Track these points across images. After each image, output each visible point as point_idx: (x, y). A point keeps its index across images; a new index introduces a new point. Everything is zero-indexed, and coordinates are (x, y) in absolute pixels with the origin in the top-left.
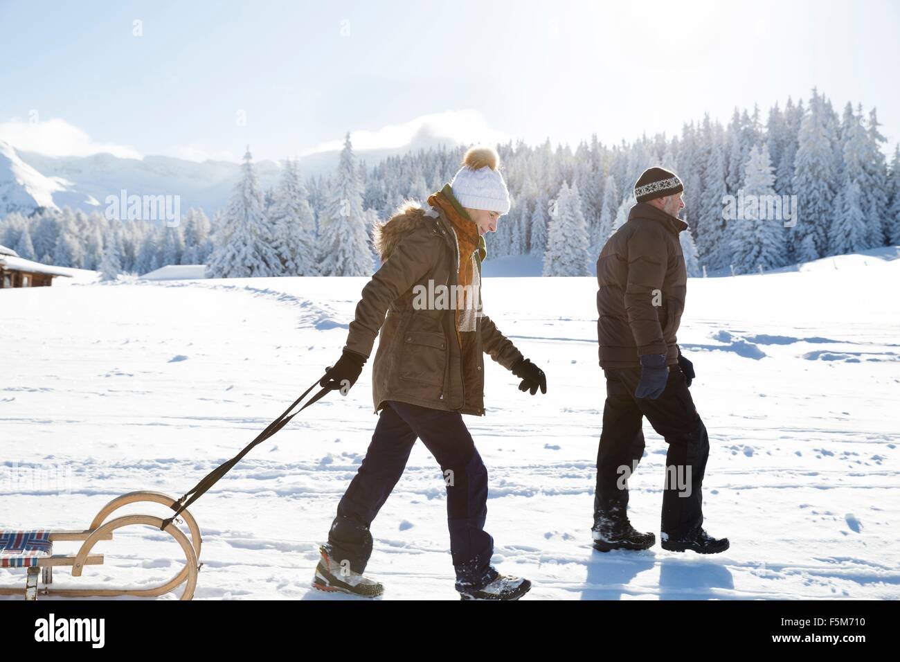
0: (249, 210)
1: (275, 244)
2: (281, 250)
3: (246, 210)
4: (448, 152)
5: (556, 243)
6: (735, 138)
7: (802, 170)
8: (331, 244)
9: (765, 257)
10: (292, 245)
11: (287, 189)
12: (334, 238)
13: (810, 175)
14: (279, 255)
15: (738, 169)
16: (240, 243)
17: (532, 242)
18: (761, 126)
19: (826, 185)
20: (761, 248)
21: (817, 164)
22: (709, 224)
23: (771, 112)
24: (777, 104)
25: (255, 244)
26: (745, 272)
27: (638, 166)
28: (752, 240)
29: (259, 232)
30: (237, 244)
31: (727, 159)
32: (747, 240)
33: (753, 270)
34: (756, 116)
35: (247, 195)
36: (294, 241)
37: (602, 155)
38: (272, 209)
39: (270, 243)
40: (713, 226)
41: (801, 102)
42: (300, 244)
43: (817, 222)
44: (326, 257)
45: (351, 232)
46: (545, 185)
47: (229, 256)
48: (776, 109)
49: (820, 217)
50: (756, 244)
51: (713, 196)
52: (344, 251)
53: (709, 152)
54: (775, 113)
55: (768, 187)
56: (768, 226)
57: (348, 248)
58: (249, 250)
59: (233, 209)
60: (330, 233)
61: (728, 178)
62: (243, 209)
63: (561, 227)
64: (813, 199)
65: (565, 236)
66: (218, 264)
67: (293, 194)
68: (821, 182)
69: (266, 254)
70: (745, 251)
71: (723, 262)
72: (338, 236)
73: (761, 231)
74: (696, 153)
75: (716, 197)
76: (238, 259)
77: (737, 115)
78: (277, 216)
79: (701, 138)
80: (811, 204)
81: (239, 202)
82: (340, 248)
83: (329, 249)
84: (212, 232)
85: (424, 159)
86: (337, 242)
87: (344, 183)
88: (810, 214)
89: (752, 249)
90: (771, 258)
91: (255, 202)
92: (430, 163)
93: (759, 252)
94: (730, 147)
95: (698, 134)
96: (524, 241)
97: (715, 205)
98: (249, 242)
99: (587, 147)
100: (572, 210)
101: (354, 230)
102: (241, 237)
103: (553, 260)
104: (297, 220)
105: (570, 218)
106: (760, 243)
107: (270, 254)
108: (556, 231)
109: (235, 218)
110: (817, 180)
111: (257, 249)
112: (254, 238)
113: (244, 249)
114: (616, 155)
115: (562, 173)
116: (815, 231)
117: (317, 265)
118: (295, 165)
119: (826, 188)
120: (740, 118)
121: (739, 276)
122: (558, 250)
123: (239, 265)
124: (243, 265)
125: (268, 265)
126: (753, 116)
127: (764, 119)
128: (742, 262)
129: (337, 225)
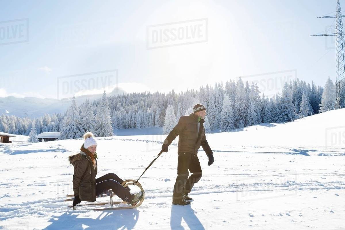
0: (75, 114)
1: (82, 125)
2: (85, 127)
3: (73, 114)
4: (126, 95)
5: (167, 123)
6: (217, 92)
7: (238, 101)
8: (100, 125)
9: (230, 126)
10: (88, 125)
11: (86, 108)
12: (101, 123)
13: (240, 102)
14: (84, 128)
15: (218, 100)
16: (72, 125)
17: (155, 123)
18: (223, 88)
19: (244, 105)
20: (228, 124)
21: (242, 99)
22: (211, 117)
23: (226, 84)
24: (228, 81)
25: (76, 125)
26: (224, 131)
27: (187, 99)
28: (226, 121)
29: (78, 121)
30: (71, 125)
31: (215, 97)
32: (224, 121)
33: (226, 130)
34: (222, 85)
35: (74, 110)
36: (88, 124)
37: (175, 96)
38: (81, 114)
39: (81, 125)
40: (212, 117)
41: (234, 81)
42: (91, 125)
43: (243, 116)
44: (98, 129)
45: (106, 121)
46: (159, 105)
47: (68, 129)
48: (228, 82)
49: (243, 114)
50: (227, 123)
51: (211, 108)
52: (104, 127)
53: (209, 95)
54: (227, 84)
55: (229, 106)
56: (230, 117)
57: (105, 126)
58: (75, 127)
59: (69, 114)
60: (100, 121)
61: (216, 103)
62: (72, 114)
63: (168, 118)
64: (241, 109)
65: (170, 121)
66: (65, 132)
67: (88, 109)
68: (243, 104)
69: (80, 128)
70: (224, 125)
71: (215, 128)
72: (102, 122)
73: (228, 119)
74: (205, 95)
75: (212, 109)
76: (71, 130)
77: (216, 84)
78: (83, 116)
79: (206, 91)
80: (241, 110)
81: (71, 112)
82: (103, 126)
83: (99, 126)
84: (52, 121)
85: (119, 97)
86: (102, 124)
87: (104, 105)
88: (240, 114)
89: (226, 124)
90: (231, 127)
91: (76, 112)
92: (121, 99)
93: (228, 125)
94: (216, 94)
95: (205, 90)
96: (153, 122)
97: (212, 111)
98: (74, 125)
99: (171, 94)
100: (171, 113)
101: (107, 120)
102: (72, 123)
103: (166, 128)
104: (90, 117)
105: (171, 116)
106: (228, 122)
107: (81, 128)
108: (167, 119)
109: (70, 117)
110: (242, 104)
111: (77, 127)
112: (76, 123)
113: (73, 127)
114: (180, 96)
115: (164, 102)
116: (242, 118)
117: (96, 131)
118: (89, 100)
119: (245, 106)
120: (217, 85)
121: (222, 133)
122: (167, 125)
123: (72, 132)
124: (73, 132)
125: (81, 132)
126: (221, 85)
127: (224, 85)
128: (223, 128)
129: (102, 119)
